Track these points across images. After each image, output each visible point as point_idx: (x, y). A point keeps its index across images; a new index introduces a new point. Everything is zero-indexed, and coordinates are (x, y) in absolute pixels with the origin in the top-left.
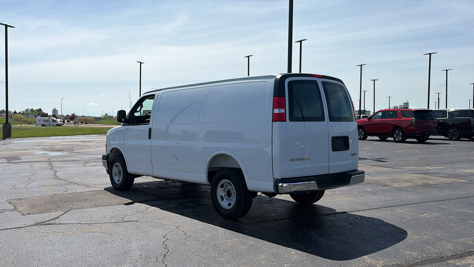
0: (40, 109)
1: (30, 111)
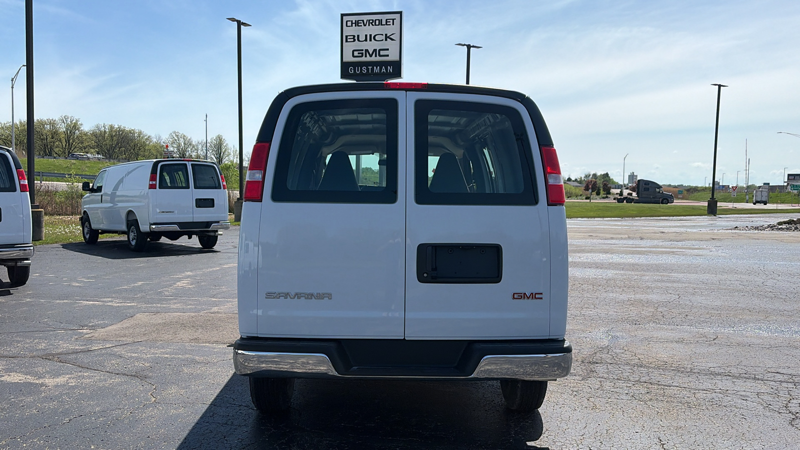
0: (607, 174)
1: (591, 176)
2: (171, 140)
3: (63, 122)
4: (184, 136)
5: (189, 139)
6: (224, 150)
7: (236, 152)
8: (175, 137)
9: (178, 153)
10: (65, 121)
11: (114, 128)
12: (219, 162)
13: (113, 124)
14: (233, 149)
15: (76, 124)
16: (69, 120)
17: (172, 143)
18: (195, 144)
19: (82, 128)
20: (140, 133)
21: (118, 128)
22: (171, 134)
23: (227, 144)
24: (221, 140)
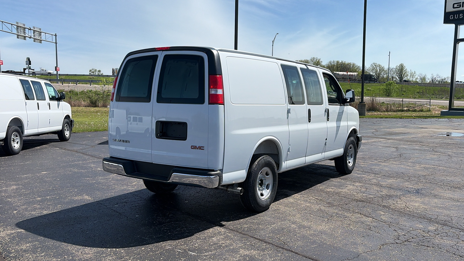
2: (372, 68)
3: (312, 61)
4: (380, 65)
5: (383, 67)
6: (404, 73)
7: (412, 74)
8: (374, 66)
9: (376, 76)
10: (313, 60)
11: (339, 62)
12: (401, 80)
13: (339, 60)
14: (410, 72)
15: (319, 61)
16: (315, 60)
17: (372, 70)
18: (386, 70)
19: (322, 64)
20: (354, 65)
21: (341, 62)
22: (372, 64)
23: (406, 69)
24: (403, 67)
